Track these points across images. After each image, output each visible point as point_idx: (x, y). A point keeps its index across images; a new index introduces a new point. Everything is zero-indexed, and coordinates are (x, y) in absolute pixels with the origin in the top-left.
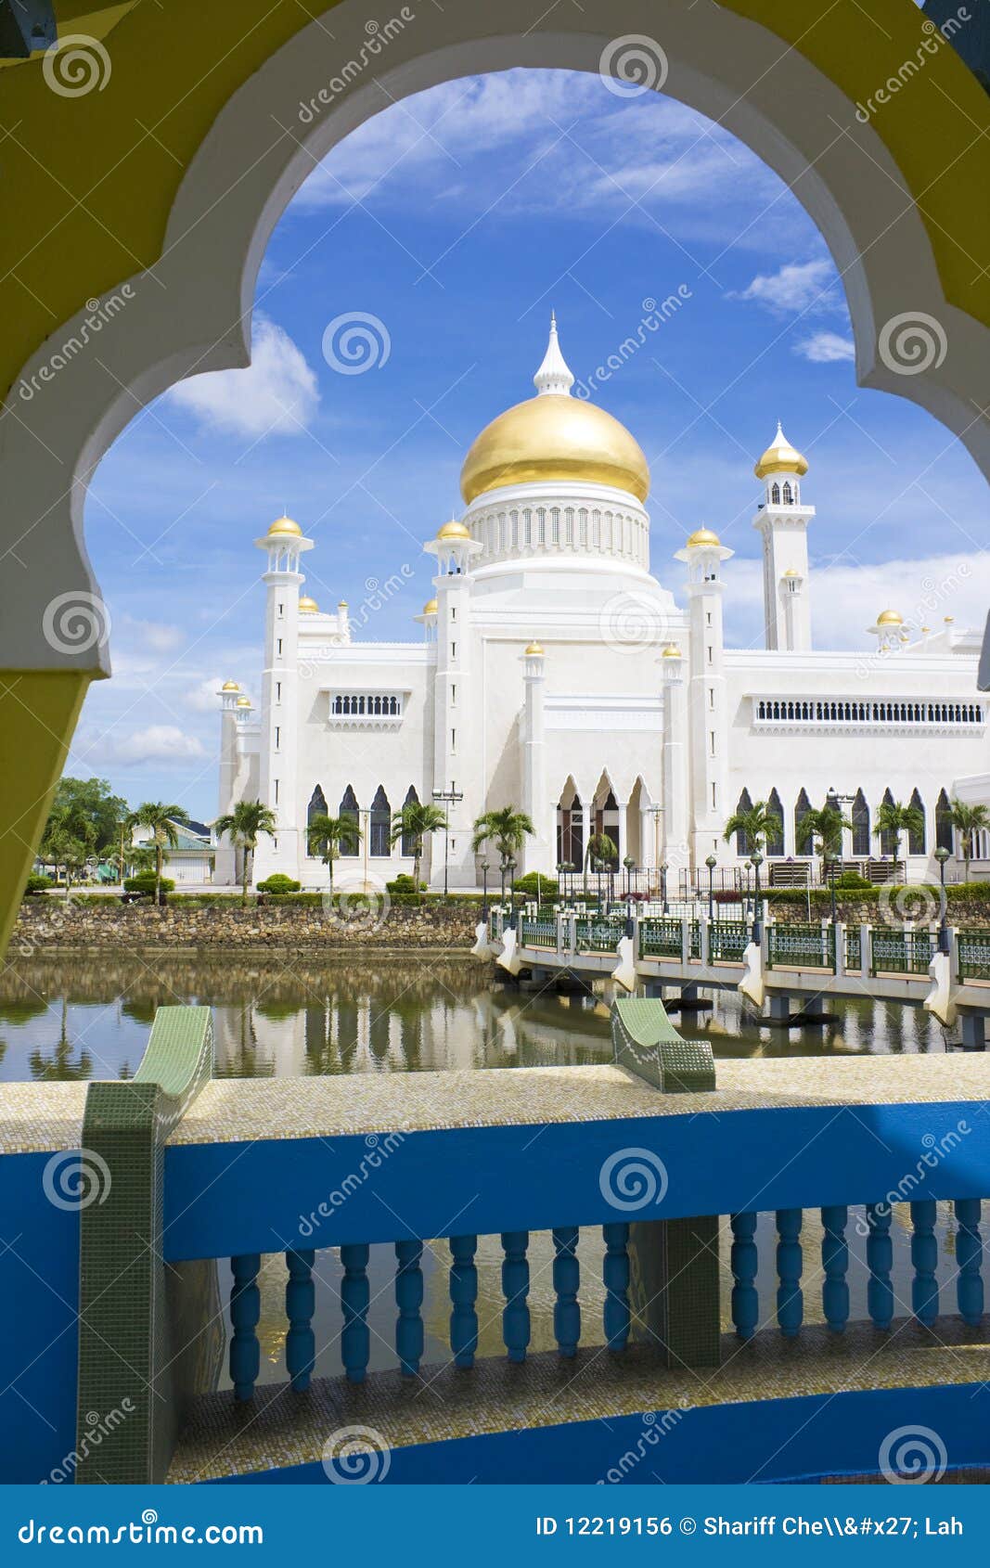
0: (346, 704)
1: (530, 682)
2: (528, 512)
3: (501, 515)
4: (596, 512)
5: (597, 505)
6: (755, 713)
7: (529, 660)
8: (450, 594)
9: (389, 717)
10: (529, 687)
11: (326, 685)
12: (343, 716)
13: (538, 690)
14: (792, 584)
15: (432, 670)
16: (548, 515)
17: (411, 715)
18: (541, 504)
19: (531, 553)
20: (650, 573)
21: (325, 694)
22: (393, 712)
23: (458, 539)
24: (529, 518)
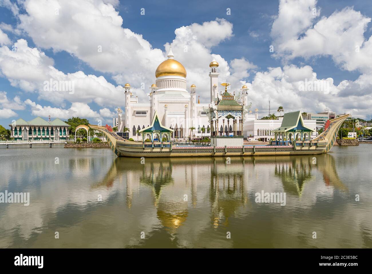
0: (138, 113)
1: (165, 110)
2: (166, 81)
3: (162, 81)
4: (177, 81)
5: (177, 80)
6: (201, 114)
7: (165, 107)
8: (154, 96)
9: (145, 115)
10: (165, 111)
11: (135, 110)
12: (138, 115)
13: (167, 111)
14: (215, 87)
15: (151, 107)
16: (169, 81)
17: (148, 114)
18: (168, 80)
19: (167, 88)
20: (186, 90)
21: (135, 111)
22: (145, 114)
23: (155, 87)
24: (166, 82)
